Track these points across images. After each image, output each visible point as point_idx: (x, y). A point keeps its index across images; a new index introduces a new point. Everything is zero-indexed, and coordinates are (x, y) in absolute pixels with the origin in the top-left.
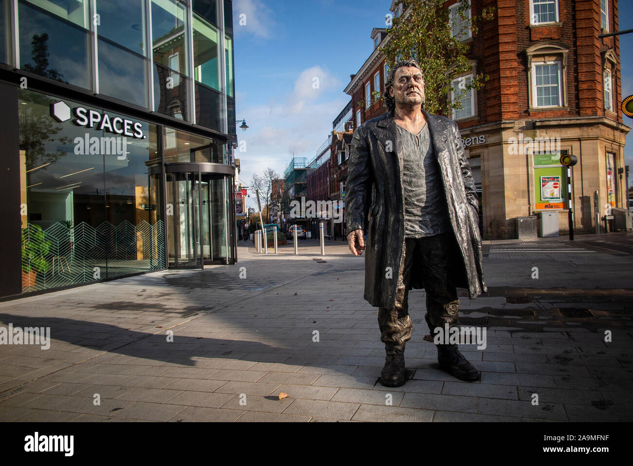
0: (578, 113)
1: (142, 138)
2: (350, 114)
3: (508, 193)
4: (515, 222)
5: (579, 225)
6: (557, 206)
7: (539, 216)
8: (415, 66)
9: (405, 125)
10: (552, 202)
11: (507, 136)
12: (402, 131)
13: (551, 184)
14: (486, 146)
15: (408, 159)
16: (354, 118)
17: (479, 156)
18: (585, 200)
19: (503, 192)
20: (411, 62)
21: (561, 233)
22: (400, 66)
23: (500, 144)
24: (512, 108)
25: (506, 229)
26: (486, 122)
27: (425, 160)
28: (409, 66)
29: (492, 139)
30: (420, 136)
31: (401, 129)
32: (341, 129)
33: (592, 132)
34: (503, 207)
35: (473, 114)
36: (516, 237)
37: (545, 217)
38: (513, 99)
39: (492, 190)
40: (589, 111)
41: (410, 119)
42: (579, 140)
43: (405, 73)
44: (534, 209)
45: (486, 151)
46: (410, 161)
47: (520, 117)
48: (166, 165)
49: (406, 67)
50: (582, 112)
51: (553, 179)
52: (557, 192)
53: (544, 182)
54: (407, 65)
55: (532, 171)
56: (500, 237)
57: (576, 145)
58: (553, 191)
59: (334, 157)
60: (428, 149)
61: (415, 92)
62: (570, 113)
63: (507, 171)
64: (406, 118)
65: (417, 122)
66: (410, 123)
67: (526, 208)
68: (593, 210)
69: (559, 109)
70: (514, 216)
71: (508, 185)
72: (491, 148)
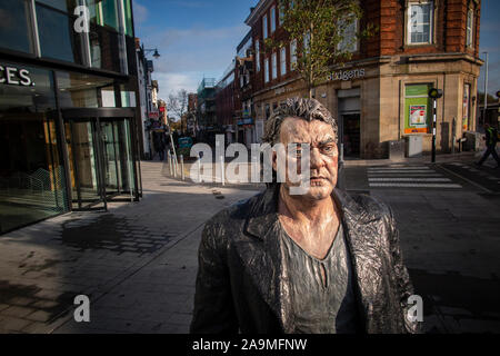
0: (445, 50)
1: (31, 85)
2: (250, 42)
3: (382, 120)
4: (387, 144)
5: (438, 147)
6: (421, 131)
7: (406, 139)
8: (322, 120)
9: (300, 233)
10: (418, 127)
11: (384, 69)
12: (293, 249)
13: (418, 112)
14: (365, 78)
15: (304, 315)
16: (253, 46)
17: (359, 87)
18: (445, 126)
19: (378, 119)
20: (314, 112)
21: (424, 153)
22: (291, 114)
23: (377, 76)
24: (389, 44)
25: (379, 150)
26: (367, 57)
27: (338, 318)
28: (308, 120)
29: (371, 73)
30: (329, 262)
31: (292, 243)
32: (243, 55)
33: (455, 67)
34: (377, 132)
35: (356, 49)
36: (387, 158)
37: (412, 140)
38: (390, 36)
39: (369, 117)
40: (454, 48)
41: (310, 218)
42: (444, 73)
43: (300, 135)
44: (403, 133)
45: (365, 82)
46: (309, 321)
47: (396, 53)
48: (61, 110)
49: (301, 122)
50: (448, 49)
51: (420, 108)
52: (422, 119)
53: (413, 110)
54: (306, 117)
55: (403, 101)
56: (374, 157)
57: (441, 77)
58: (419, 118)
59: (237, 80)
60: (344, 295)
61: (321, 177)
62: (438, 50)
63: (382, 101)
64: (301, 216)
65: (323, 226)
66: (308, 227)
67: (397, 132)
68: (450, 134)
69: (429, 46)
70: (386, 140)
71: (382, 113)
72: (370, 81)
